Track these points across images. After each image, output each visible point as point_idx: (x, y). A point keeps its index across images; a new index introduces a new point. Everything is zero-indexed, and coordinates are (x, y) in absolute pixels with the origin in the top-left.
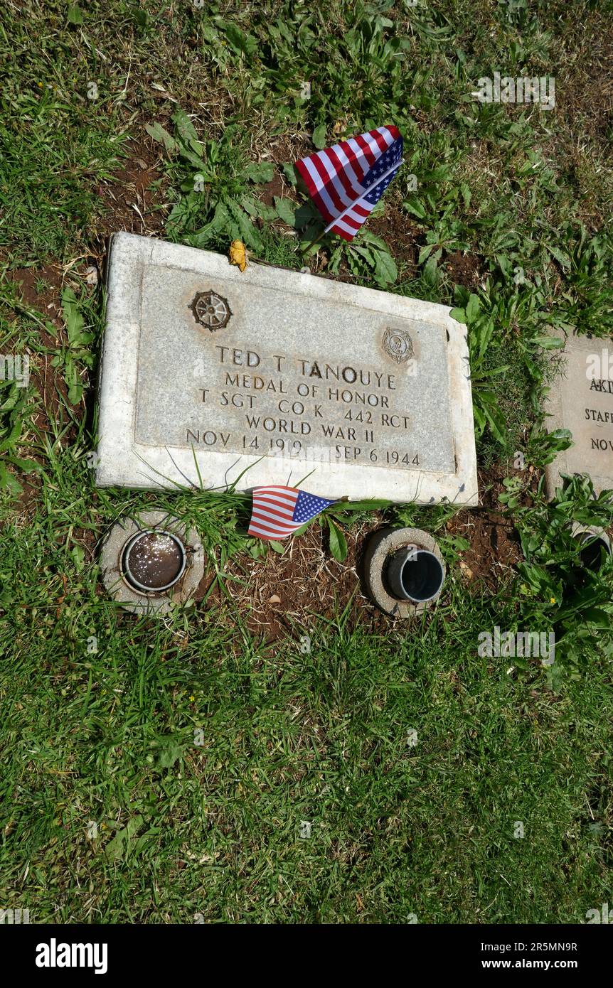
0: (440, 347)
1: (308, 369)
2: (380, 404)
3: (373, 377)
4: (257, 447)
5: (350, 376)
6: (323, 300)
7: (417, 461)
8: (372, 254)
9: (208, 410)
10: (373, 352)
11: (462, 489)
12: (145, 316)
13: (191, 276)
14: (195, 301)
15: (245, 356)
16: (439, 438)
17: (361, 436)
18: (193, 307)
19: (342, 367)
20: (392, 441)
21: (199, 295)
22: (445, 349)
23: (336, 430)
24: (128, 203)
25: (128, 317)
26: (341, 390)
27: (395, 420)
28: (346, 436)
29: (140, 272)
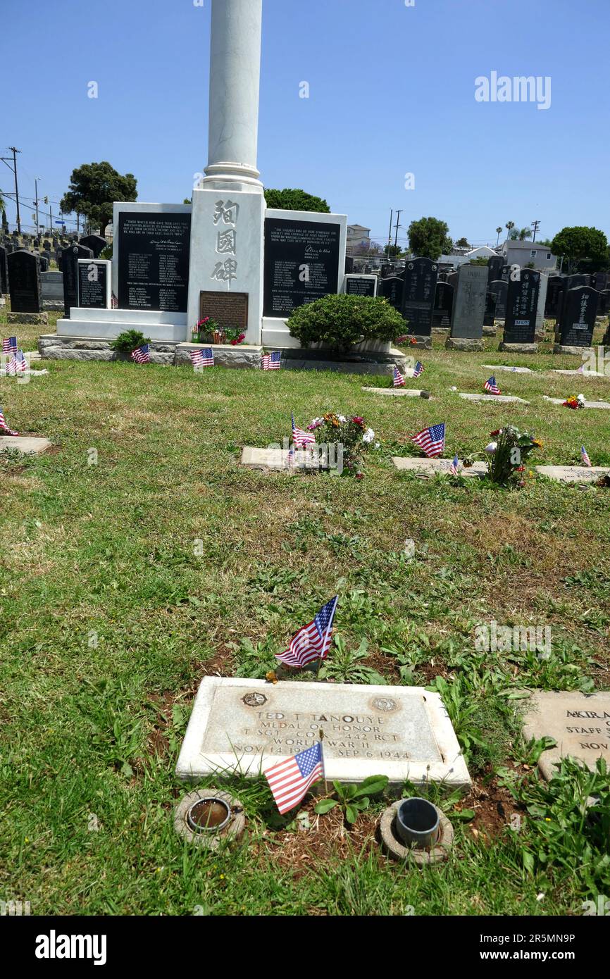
0: (419, 704)
1: (318, 718)
2: (373, 730)
3: (366, 719)
4: (280, 752)
5: (348, 719)
6: (327, 691)
7: (407, 756)
8: (365, 675)
9: (248, 737)
10: (365, 709)
11: (452, 771)
12: (214, 704)
13: (244, 688)
14: (245, 697)
15: (274, 715)
16: (424, 745)
17: (359, 745)
18: (244, 699)
19: (343, 716)
20: (384, 746)
21: (247, 695)
22: (423, 705)
23: (339, 742)
24: (214, 672)
25: (205, 705)
26: (341, 725)
27: (386, 738)
28: (347, 746)
29: (214, 690)
